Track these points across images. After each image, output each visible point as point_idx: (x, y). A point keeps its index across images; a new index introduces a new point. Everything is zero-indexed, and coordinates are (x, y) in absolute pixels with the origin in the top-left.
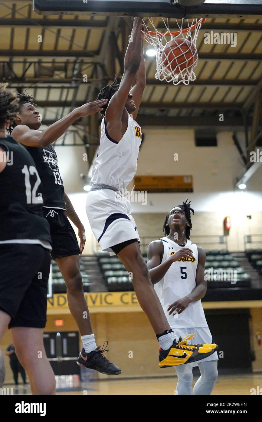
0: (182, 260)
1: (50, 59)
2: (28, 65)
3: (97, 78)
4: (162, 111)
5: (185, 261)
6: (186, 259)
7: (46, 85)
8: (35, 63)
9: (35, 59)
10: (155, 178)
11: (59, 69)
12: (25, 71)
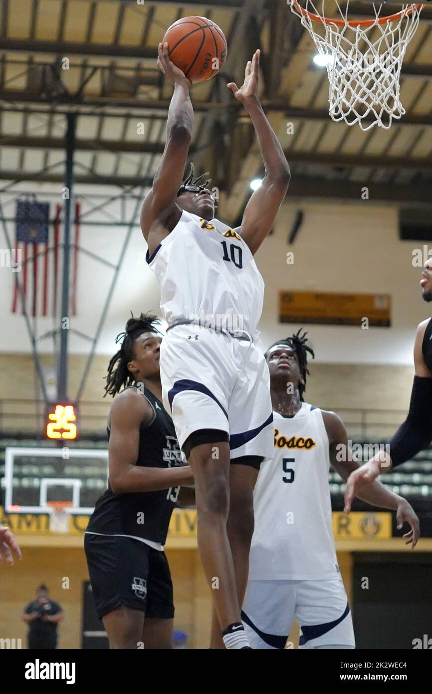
0: (286, 445)
1: (131, 62)
2: (89, 71)
3: (219, 101)
4: (340, 170)
5: (293, 446)
6: (295, 444)
7: (123, 111)
8: (103, 68)
9: (104, 61)
10: (319, 297)
11: (149, 82)
12: (84, 82)
